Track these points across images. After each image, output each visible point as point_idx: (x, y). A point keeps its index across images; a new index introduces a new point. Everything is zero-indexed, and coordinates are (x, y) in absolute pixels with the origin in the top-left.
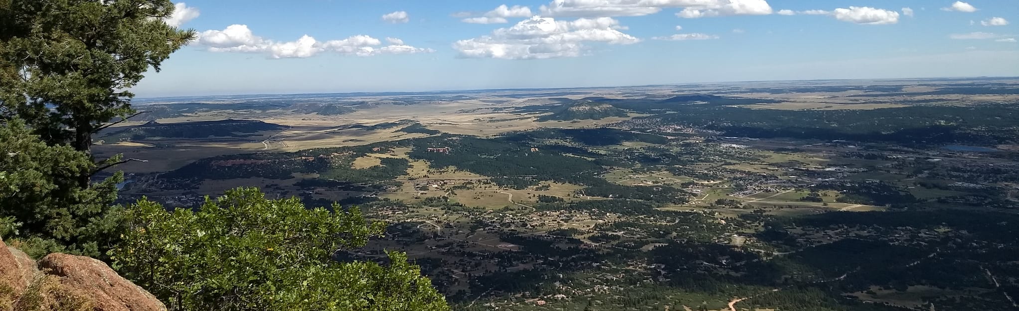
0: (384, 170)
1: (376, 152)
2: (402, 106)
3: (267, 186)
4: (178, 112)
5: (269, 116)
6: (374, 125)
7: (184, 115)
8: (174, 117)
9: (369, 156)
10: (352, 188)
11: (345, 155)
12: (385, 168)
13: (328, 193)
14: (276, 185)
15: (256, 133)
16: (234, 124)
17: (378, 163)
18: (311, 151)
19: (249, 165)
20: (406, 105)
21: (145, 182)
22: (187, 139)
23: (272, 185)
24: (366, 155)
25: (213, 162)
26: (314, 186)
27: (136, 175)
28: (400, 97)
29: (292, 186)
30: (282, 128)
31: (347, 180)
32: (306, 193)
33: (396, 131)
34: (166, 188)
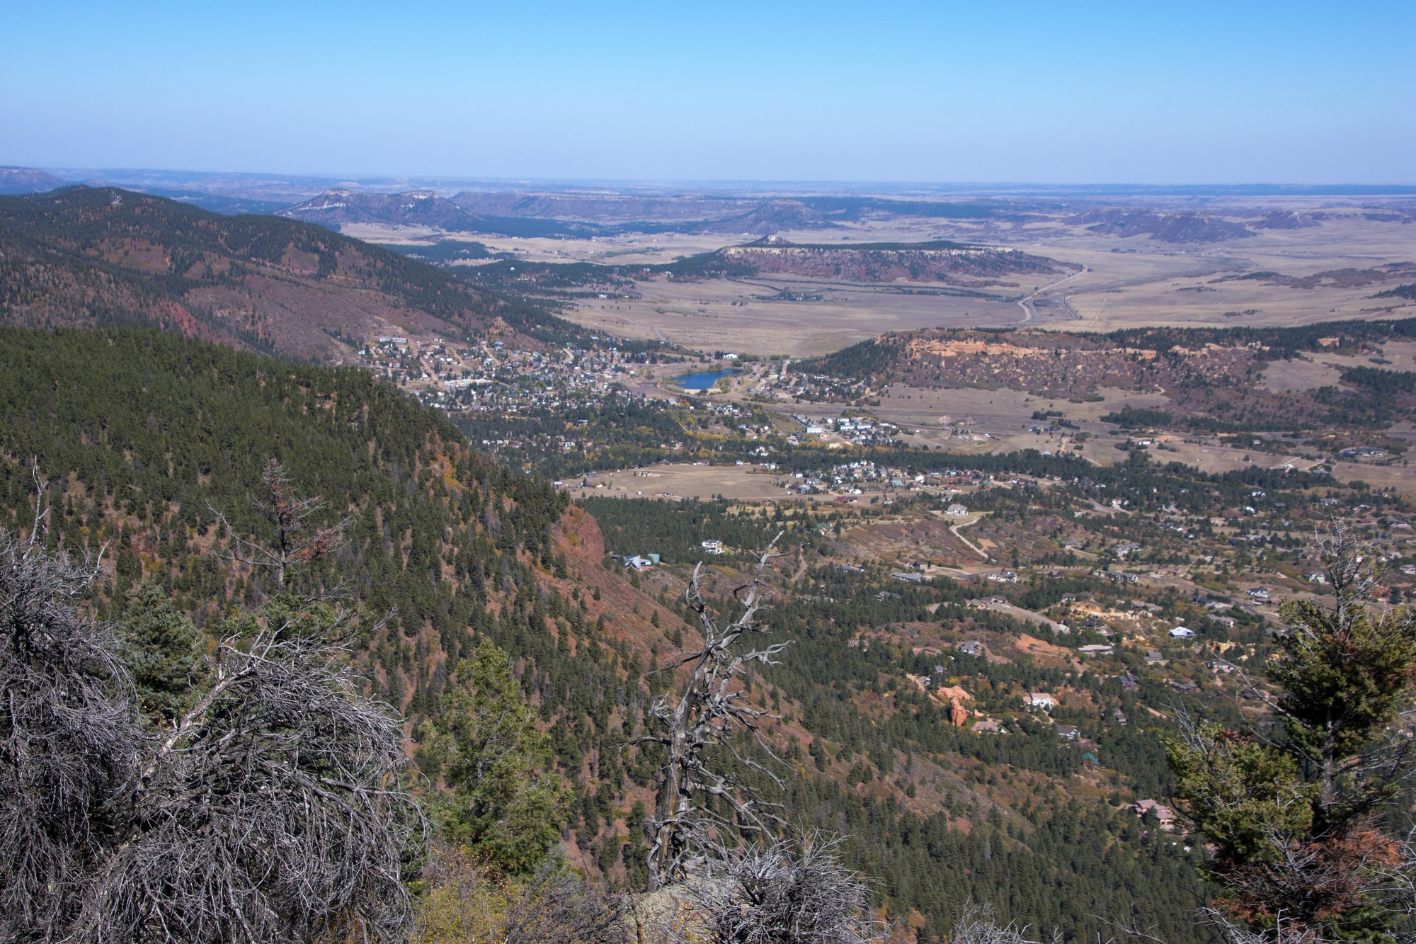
0: (1352, 403)
1: (1325, 350)
2: (1395, 224)
3: (1037, 416)
4: (826, 217)
5: (1031, 237)
6: (1311, 274)
7: (836, 226)
8: (815, 227)
9: (1306, 359)
10: (1257, 442)
11: (1239, 352)
12: (1354, 395)
13: (1193, 449)
14: (1060, 414)
15: (1003, 279)
16: (954, 253)
17: (1332, 379)
18: (1150, 333)
19: (996, 359)
20: (1406, 221)
21: (762, 377)
22: (848, 281)
23: (1049, 413)
24: (1297, 356)
25: (914, 343)
26: (1154, 426)
27: (743, 358)
28: (1384, 199)
29: (1098, 421)
30: (1066, 269)
31: (1245, 420)
32: (1132, 444)
33: (1381, 295)
34: (807, 395)
